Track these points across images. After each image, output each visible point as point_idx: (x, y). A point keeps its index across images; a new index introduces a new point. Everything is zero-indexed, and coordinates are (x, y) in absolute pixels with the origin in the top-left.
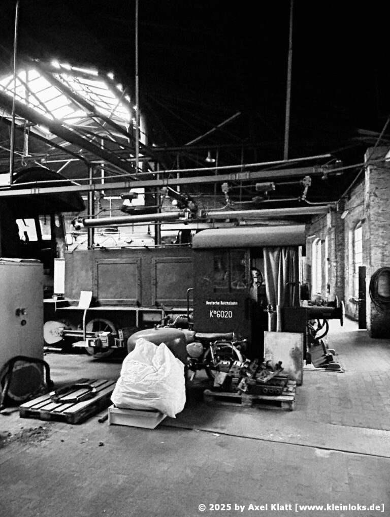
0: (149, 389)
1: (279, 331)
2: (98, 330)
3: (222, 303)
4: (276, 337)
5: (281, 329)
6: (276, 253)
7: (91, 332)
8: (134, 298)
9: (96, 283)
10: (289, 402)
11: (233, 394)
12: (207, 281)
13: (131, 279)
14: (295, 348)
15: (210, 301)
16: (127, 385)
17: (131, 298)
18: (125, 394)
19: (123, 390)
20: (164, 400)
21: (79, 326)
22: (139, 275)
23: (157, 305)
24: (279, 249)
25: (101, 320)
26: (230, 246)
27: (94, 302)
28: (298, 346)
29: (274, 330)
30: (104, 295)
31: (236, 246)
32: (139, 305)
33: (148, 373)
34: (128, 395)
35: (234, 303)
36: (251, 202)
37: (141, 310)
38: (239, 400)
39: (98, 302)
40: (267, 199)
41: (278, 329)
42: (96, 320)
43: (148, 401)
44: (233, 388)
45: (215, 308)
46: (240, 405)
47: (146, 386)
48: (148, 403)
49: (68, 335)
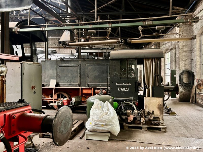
0: (106, 122)
1: (151, 97)
2: (59, 98)
3: (124, 84)
4: (150, 100)
5: (152, 96)
6: (150, 61)
7: (56, 99)
8: (77, 82)
9: (58, 76)
10: (165, 128)
11: (137, 125)
12: (117, 74)
13: (75, 74)
14: (159, 104)
15: (118, 83)
16: (95, 120)
17: (76, 82)
18: (94, 125)
19: (93, 123)
20: (113, 127)
21: (50, 96)
22: (79, 72)
23: (88, 86)
24: (151, 59)
25: (61, 93)
26: (127, 57)
27: (57, 85)
28: (161, 104)
29: (149, 96)
30: (62, 81)
31: (131, 58)
32: (79, 86)
33: (104, 115)
34: (96, 125)
35: (129, 84)
36: (153, 35)
37: (82, 88)
38: (140, 128)
39: (59, 85)
40: (161, 34)
41: (150, 96)
42: (59, 93)
43: (106, 128)
44: (137, 122)
45: (120, 86)
46: (141, 130)
47: (104, 121)
48: (106, 129)
49: (45, 100)
